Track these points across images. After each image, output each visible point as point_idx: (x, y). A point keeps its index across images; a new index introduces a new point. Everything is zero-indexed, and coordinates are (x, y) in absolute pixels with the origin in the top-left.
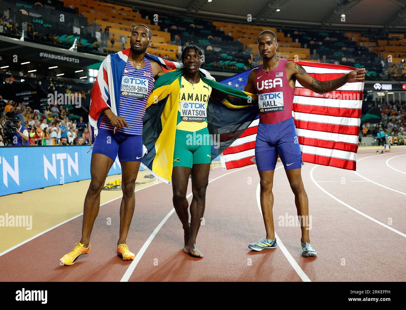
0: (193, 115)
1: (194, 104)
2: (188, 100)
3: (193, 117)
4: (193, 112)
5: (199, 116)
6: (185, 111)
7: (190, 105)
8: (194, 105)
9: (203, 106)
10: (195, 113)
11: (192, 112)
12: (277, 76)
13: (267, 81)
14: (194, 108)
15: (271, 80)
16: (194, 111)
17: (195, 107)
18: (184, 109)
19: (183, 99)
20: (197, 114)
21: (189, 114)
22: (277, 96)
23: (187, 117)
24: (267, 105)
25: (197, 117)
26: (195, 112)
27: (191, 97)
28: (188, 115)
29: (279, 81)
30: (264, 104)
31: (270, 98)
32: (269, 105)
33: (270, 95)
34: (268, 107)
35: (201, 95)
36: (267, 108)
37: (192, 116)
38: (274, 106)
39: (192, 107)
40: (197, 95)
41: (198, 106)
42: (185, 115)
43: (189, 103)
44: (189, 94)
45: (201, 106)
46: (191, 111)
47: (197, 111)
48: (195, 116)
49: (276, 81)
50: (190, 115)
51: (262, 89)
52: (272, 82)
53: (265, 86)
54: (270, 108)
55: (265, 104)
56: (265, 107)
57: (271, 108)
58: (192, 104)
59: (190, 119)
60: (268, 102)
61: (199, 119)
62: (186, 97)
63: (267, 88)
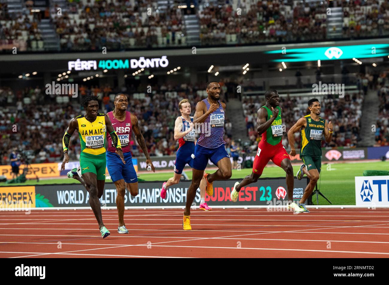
2: (90, 134)
5: (99, 144)
6: (89, 142)
7: (92, 138)
8: (95, 138)
9: (102, 137)
10: (96, 143)
11: (94, 143)
16: (95, 142)
17: (96, 139)
19: (86, 134)
20: (97, 144)
21: (92, 144)
23: (91, 146)
25: (97, 146)
26: (96, 142)
27: (91, 132)
31: (122, 138)
33: (122, 136)
35: (98, 130)
37: (94, 145)
39: (93, 139)
40: (95, 130)
41: (97, 138)
42: (89, 145)
43: (92, 137)
44: (89, 130)
45: (100, 137)
47: (97, 142)
48: (96, 145)
50: (92, 145)
53: (118, 131)
58: (93, 137)
61: (99, 147)
62: (88, 132)
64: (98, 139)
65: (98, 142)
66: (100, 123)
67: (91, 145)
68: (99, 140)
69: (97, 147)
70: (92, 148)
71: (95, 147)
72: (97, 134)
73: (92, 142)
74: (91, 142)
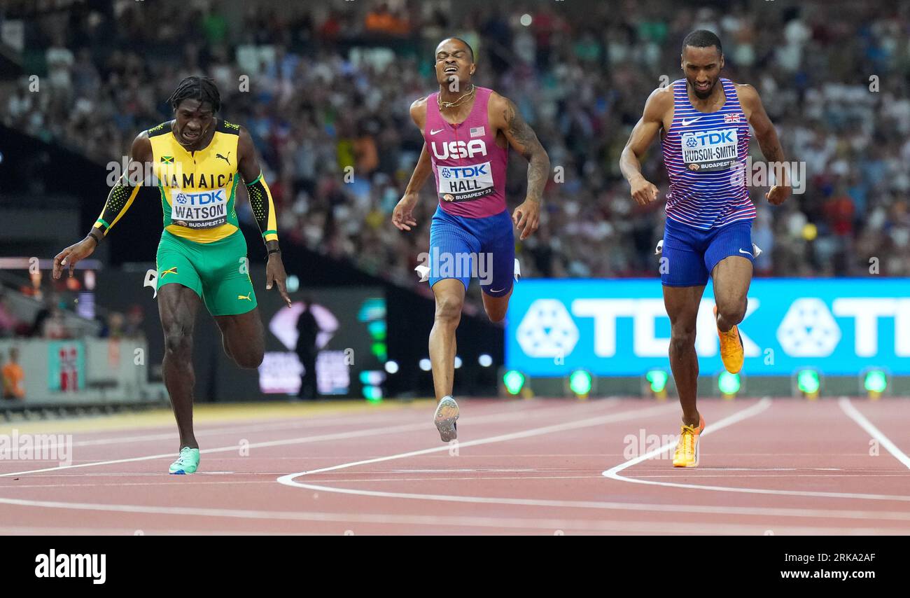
0: (198, 217)
1: (197, 196)
2: (185, 187)
3: (198, 222)
4: (197, 213)
5: (209, 218)
6: (180, 208)
8: (197, 199)
9: (219, 196)
10: (200, 213)
12: (472, 135)
13: (453, 144)
14: (197, 204)
15: (461, 143)
16: (197, 210)
17: (201, 203)
18: (179, 205)
20: (205, 215)
21: (188, 215)
22: (480, 170)
23: (185, 221)
24: (460, 188)
25: (205, 222)
26: (200, 211)
28: (187, 217)
29: (478, 146)
30: (451, 187)
32: (464, 188)
33: (464, 169)
34: (463, 191)
35: (212, 176)
36: (461, 195)
37: (195, 219)
38: (475, 190)
39: (193, 203)
40: (203, 177)
41: (205, 199)
42: (180, 218)
43: (188, 195)
45: (212, 198)
46: (193, 211)
47: (205, 210)
48: (201, 219)
49: (474, 147)
50: (189, 219)
52: (466, 148)
53: (450, 153)
54: (467, 194)
55: (455, 186)
56: (454, 192)
57: (470, 193)
58: (192, 197)
59: (191, 225)
60: (461, 182)
61: (210, 224)
63: (455, 157)
64: (208, 202)
65: (208, 212)
66: (219, 156)
67: (185, 219)
68: (211, 204)
69: (203, 225)
70: (188, 226)
71: (197, 225)
72: (206, 187)
73: (189, 209)
74: (186, 211)
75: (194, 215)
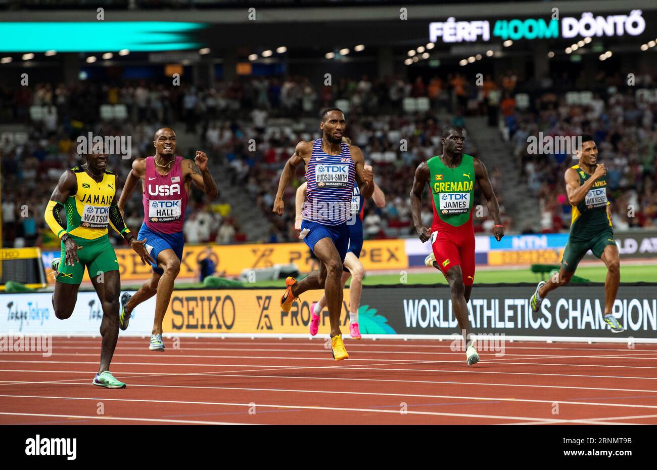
1: (99, 208)
3: (96, 224)
6: (88, 215)
12: (174, 182)
13: (162, 187)
14: (99, 214)
15: (167, 186)
22: (175, 204)
24: (163, 214)
29: (176, 188)
30: (158, 213)
32: (165, 214)
34: (164, 216)
36: (163, 218)
37: (95, 222)
38: (171, 216)
40: (103, 197)
42: (86, 221)
45: (105, 211)
48: (98, 222)
49: (173, 188)
50: (92, 222)
51: (156, 194)
52: (169, 189)
53: (159, 192)
54: (166, 218)
55: (160, 213)
56: (159, 216)
57: (168, 218)
59: (92, 225)
60: (164, 210)
63: (162, 194)
66: (109, 186)
67: (89, 222)
69: (98, 226)
73: (93, 217)
74: (91, 217)
75: (96, 220)
